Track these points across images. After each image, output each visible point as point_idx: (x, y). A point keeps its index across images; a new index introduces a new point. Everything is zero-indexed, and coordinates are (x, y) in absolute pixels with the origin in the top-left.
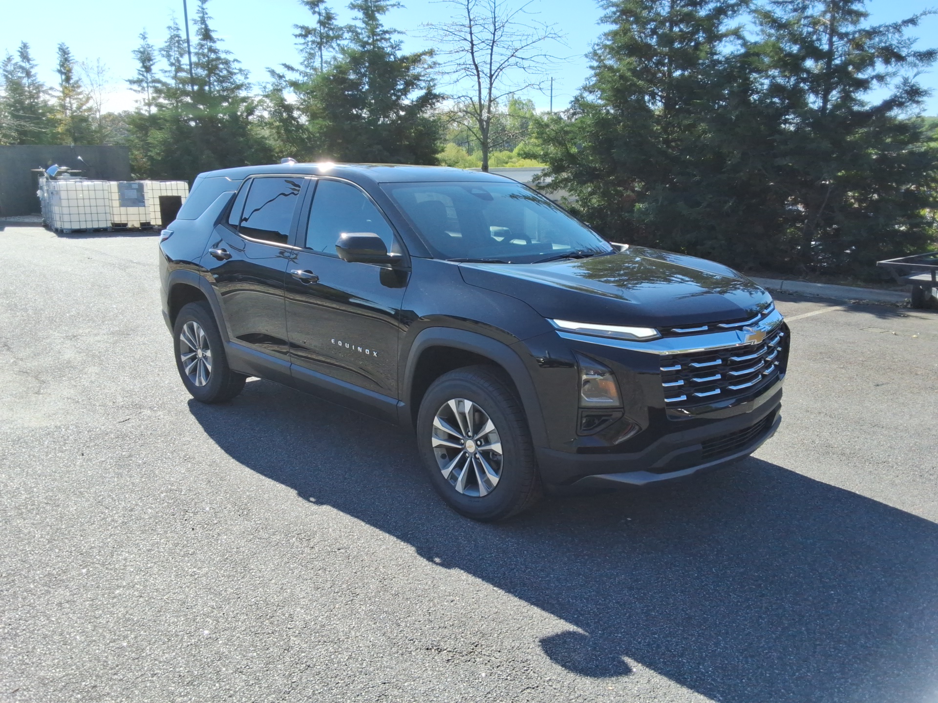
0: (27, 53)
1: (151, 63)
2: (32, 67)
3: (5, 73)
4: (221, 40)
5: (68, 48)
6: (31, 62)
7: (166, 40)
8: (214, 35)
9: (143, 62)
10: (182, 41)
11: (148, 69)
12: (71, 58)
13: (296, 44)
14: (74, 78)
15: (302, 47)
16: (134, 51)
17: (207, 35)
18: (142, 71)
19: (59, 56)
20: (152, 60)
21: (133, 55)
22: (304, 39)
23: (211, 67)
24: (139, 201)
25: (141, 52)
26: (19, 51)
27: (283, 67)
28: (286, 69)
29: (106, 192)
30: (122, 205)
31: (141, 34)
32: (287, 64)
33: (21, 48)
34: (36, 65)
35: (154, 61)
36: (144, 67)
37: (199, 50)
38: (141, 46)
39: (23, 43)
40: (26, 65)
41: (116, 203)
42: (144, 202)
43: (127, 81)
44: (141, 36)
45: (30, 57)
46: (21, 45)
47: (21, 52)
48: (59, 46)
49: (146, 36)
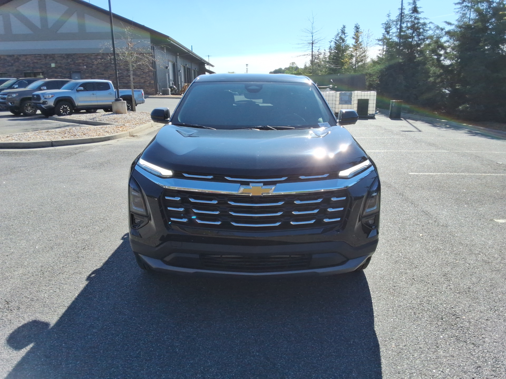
0: (344, 30)
1: (390, 29)
2: (345, 37)
3: (335, 41)
4: (422, 12)
5: (359, 26)
6: (345, 34)
7: (397, 16)
8: (419, 10)
9: (386, 29)
10: (405, 15)
11: (388, 33)
12: (360, 31)
13: (455, 9)
14: (360, 40)
15: (457, 10)
16: (383, 24)
17: (415, 10)
18: (385, 34)
19: (354, 30)
20: (391, 28)
21: (382, 26)
22: (461, 5)
23: (415, 28)
24: (348, 101)
25: (386, 24)
26: (341, 30)
27: (445, 23)
28: (447, 24)
29: (334, 97)
30: (340, 104)
31: (388, 14)
32: (448, 21)
33: (342, 28)
34: (347, 36)
35: (392, 28)
36: (386, 31)
37: (410, 19)
38: (386, 21)
39: (343, 25)
40: (343, 36)
41: (338, 103)
42: (351, 102)
43: (376, 40)
44: (388, 15)
45: (345, 32)
46: (342, 27)
47: (342, 30)
48: (355, 25)
49: (390, 15)
